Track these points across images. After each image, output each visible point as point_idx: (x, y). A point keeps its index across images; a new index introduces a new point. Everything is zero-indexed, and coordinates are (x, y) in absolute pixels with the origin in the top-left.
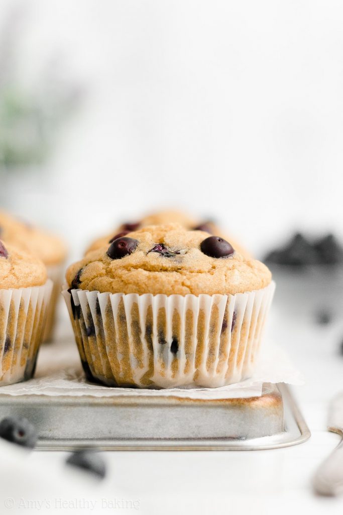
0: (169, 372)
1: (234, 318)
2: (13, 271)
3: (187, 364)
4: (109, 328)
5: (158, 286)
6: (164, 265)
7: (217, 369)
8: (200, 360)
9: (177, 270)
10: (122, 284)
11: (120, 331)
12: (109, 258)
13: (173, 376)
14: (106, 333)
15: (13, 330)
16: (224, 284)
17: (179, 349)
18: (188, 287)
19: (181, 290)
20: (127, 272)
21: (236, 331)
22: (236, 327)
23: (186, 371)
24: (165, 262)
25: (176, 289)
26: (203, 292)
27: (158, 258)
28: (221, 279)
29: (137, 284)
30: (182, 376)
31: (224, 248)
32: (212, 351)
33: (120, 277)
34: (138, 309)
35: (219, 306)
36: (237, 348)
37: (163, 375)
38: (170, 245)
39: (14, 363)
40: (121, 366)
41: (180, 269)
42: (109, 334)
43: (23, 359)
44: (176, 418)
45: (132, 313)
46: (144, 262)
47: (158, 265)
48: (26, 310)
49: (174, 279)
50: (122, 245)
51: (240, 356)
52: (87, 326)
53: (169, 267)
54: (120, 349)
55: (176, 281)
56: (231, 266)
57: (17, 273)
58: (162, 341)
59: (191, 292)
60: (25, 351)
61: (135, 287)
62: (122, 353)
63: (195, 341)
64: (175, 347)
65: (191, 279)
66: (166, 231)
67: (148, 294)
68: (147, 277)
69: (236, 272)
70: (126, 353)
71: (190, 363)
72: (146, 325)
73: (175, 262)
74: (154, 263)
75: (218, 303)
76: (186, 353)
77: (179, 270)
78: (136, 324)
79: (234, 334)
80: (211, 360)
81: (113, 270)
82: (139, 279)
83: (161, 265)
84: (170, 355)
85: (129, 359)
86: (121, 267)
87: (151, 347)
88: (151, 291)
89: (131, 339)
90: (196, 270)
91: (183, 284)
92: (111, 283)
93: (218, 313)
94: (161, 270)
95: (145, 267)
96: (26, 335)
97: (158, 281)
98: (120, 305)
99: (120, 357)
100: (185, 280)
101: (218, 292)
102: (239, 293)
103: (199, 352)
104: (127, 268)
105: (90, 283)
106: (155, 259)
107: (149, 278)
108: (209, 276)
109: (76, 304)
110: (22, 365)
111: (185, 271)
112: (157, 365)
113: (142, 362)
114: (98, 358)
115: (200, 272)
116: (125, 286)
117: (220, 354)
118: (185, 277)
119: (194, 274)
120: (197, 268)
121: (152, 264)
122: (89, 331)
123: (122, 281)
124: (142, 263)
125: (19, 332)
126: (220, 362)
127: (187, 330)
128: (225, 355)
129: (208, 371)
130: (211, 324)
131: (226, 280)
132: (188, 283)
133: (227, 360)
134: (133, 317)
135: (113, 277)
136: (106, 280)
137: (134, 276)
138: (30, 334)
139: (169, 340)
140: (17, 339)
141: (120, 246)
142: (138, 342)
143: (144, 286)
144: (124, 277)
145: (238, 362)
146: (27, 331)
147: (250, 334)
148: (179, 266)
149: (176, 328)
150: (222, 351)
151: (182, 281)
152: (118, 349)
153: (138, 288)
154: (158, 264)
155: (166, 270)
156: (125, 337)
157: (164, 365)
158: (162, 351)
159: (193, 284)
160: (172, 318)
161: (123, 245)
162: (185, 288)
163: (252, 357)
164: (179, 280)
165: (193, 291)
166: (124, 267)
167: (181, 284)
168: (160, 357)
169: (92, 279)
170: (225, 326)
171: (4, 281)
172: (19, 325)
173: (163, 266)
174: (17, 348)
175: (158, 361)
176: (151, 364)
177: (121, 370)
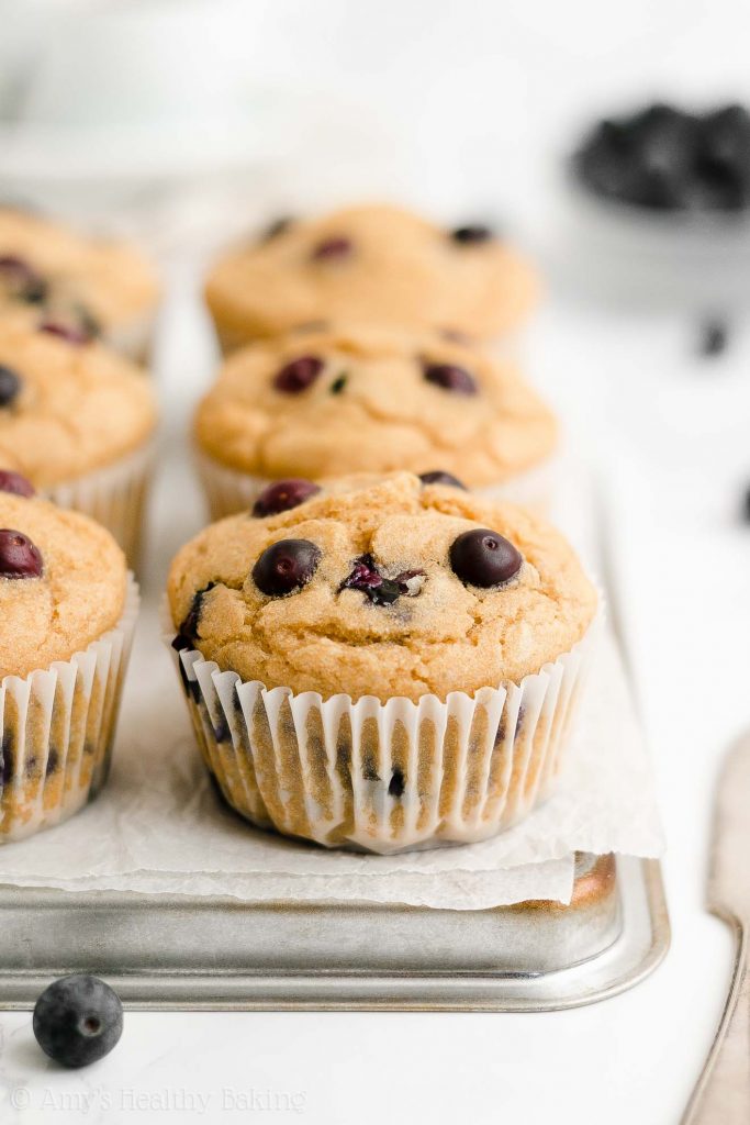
0: (385, 830)
1: (521, 717)
2: (57, 623)
3: (423, 813)
4: (260, 740)
5: (361, 681)
6: (375, 630)
7: (484, 812)
8: (449, 803)
9: (400, 640)
10: (286, 670)
11: (284, 752)
12: (257, 591)
13: (394, 836)
14: (254, 750)
15: (62, 735)
16: (500, 663)
17: (405, 790)
18: (424, 680)
19: (411, 688)
20: (296, 642)
21: (523, 739)
22: (523, 733)
23: (420, 825)
24: (376, 619)
25: (398, 687)
26: (455, 688)
27: (360, 609)
28: (492, 655)
29: (318, 674)
30: (411, 835)
31: (499, 559)
32: (473, 784)
33: (282, 654)
34: (320, 717)
35: (489, 708)
36: (525, 768)
37: (372, 834)
38: (386, 561)
39: (67, 786)
40: (287, 812)
41: (408, 636)
42: (261, 752)
43: (83, 774)
44: (401, 935)
45: (308, 725)
46: (331, 619)
47: (361, 630)
48: (87, 693)
49: (396, 665)
50: (285, 567)
51: (531, 777)
52: (215, 726)
53: (385, 633)
54: (283, 783)
55: (399, 670)
56: (512, 613)
57: (66, 628)
58: (371, 774)
59: (431, 688)
60: (90, 758)
61: (313, 680)
62: (288, 789)
63: (438, 774)
64: (397, 785)
65: (432, 663)
66: (376, 506)
67: (341, 695)
68: (340, 659)
69: (526, 629)
70: (297, 789)
71: (427, 811)
72: (338, 745)
73: (397, 622)
74: (352, 624)
75: (486, 703)
76: (420, 794)
77: (407, 640)
78: (316, 742)
79: (519, 744)
80: (471, 802)
81: (267, 633)
82: (322, 665)
83: (367, 629)
84: (388, 801)
85: (303, 802)
86: (283, 626)
87: (347, 783)
88: (347, 689)
89: (306, 769)
90: (441, 638)
91: (414, 673)
92: (264, 663)
93: (487, 719)
94: (368, 637)
95: (333, 631)
96: (89, 729)
97: (362, 670)
98: (283, 706)
99: (284, 797)
100: (418, 664)
101: (487, 683)
102: (530, 674)
103: (448, 790)
104: (298, 631)
105: (220, 651)
106: (354, 610)
107: (341, 661)
108: (469, 650)
109: (190, 678)
110: (81, 785)
111: (417, 642)
112: (361, 818)
113: (331, 810)
114: (238, 783)
115: (449, 640)
116: (292, 676)
117: (490, 785)
118: (417, 659)
119: (437, 647)
120: (443, 633)
121: (349, 628)
122: (219, 733)
123: (287, 663)
124: (327, 622)
125: (75, 731)
126: (489, 799)
127: (421, 755)
128: (501, 787)
129: (464, 820)
130: (471, 742)
131: (503, 652)
132: (424, 673)
133: (505, 793)
134: (310, 732)
135: (268, 649)
136: (252, 654)
137: (310, 656)
138: (97, 726)
139: (386, 775)
140: (72, 746)
141: (280, 569)
142: (321, 774)
143: (332, 680)
144: (292, 656)
145: (528, 787)
146: (90, 722)
147: (552, 730)
148: (405, 629)
149: (399, 751)
150: (495, 778)
151: (412, 668)
152: (281, 782)
153: (319, 682)
154: (362, 626)
155: (377, 640)
156: (293, 762)
157: (374, 818)
158: (371, 793)
159: (435, 675)
160: (391, 736)
161: (288, 565)
162: (418, 684)
163: (556, 765)
164: (406, 668)
165: (434, 687)
166: (290, 627)
167: (409, 674)
168: (367, 805)
169: (226, 642)
170: (501, 736)
171: (40, 652)
172: (74, 720)
173: (371, 632)
174: (71, 760)
175: (364, 811)
176: (349, 811)
177: (287, 818)
